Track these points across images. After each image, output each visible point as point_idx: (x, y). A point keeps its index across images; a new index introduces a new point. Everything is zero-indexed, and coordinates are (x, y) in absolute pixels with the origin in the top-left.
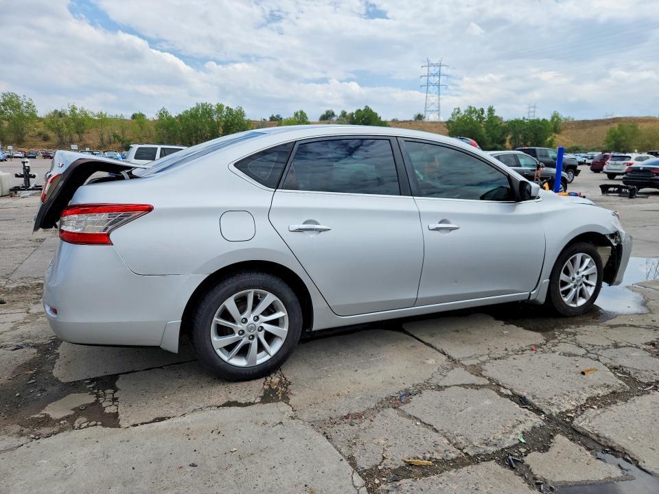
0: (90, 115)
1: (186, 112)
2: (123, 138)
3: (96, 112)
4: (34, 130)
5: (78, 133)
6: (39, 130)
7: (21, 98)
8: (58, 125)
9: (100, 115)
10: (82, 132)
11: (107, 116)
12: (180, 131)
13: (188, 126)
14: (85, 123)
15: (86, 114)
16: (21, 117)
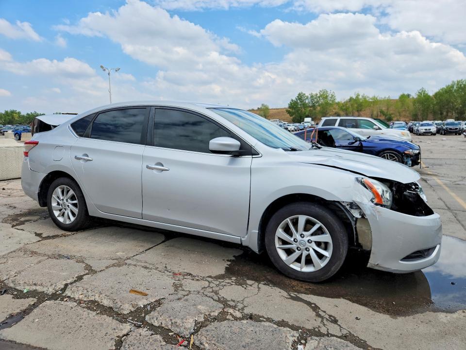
0: (367, 99)
1: (442, 89)
2: (387, 112)
3: (371, 96)
4: (333, 111)
5: (358, 111)
6: (336, 111)
7: (329, 92)
8: (346, 107)
9: (374, 98)
10: (361, 110)
11: (378, 98)
12: (434, 105)
13: (441, 100)
14: (363, 104)
15: (365, 98)
16: (327, 104)
